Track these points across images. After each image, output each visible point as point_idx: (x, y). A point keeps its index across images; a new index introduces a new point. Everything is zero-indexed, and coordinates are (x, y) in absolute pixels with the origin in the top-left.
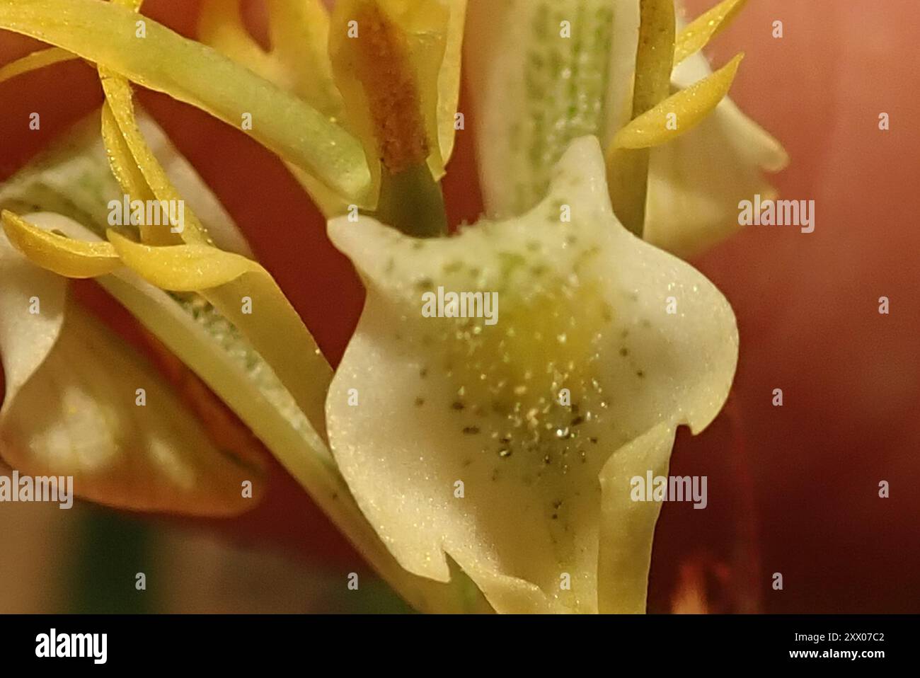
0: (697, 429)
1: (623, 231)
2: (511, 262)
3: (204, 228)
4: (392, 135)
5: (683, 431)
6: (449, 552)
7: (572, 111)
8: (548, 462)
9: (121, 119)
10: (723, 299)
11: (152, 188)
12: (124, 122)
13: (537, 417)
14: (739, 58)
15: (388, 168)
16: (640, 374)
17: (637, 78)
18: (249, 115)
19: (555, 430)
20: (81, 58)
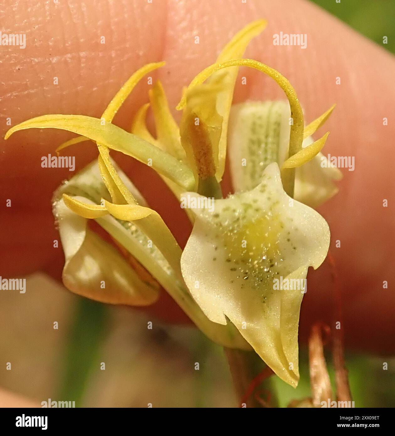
0: (316, 267)
1: (288, 196)
2: (247, 207)
3: (135, 199)
4: (202, 164)
5: (310, 269)
6: (226, 315)
7: (266, 159)
8: (261, 281)
9: (105, 160)
10: (324, 220)
11: (117, 185)
12: (106, 161)
13: (257, 263)
14: (328, 133)
15: (201, 178)
16: (295, 248)
17: (290, 144)
18: (151, 160)
19: (264, 269)
20: (91, 139)
